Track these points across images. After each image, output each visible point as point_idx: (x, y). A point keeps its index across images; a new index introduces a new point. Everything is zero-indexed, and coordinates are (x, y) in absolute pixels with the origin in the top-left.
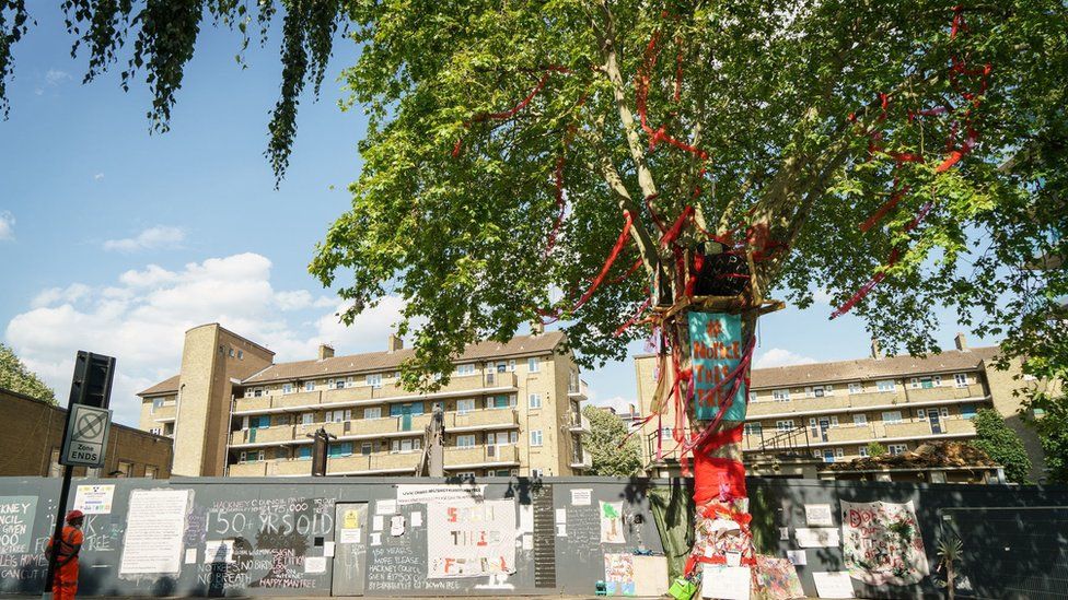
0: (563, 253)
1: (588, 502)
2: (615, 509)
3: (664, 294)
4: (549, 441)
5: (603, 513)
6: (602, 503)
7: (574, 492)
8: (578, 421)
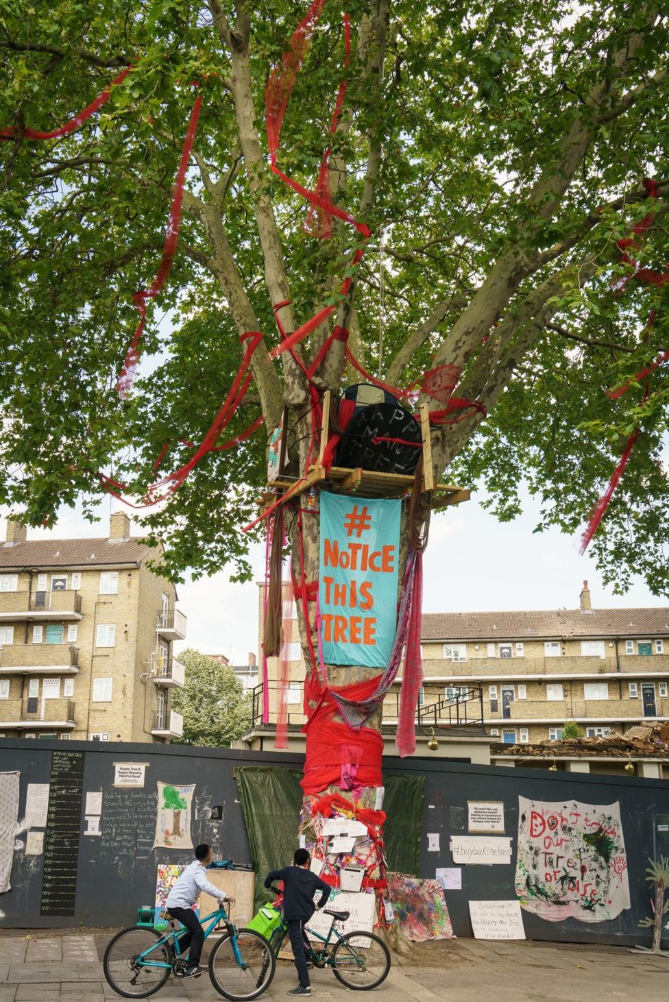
0: (148, 401)
1: (140, 782)
2: (181, 796)
3: (287, 461)
4: (121, 696)
5: (162, 801)
6: (161, 786)
7: (118, 766)
8: (169, 669)
